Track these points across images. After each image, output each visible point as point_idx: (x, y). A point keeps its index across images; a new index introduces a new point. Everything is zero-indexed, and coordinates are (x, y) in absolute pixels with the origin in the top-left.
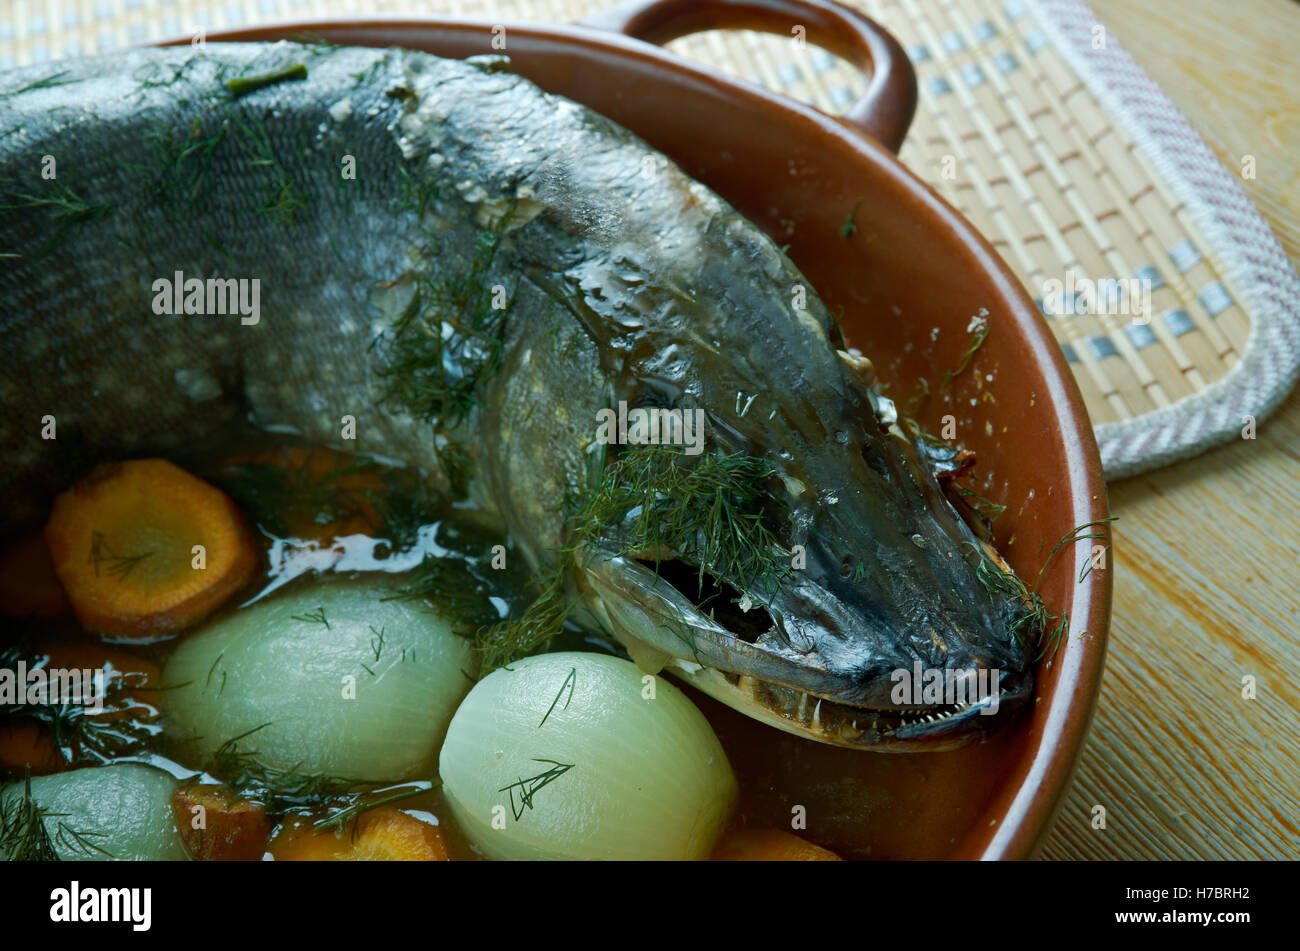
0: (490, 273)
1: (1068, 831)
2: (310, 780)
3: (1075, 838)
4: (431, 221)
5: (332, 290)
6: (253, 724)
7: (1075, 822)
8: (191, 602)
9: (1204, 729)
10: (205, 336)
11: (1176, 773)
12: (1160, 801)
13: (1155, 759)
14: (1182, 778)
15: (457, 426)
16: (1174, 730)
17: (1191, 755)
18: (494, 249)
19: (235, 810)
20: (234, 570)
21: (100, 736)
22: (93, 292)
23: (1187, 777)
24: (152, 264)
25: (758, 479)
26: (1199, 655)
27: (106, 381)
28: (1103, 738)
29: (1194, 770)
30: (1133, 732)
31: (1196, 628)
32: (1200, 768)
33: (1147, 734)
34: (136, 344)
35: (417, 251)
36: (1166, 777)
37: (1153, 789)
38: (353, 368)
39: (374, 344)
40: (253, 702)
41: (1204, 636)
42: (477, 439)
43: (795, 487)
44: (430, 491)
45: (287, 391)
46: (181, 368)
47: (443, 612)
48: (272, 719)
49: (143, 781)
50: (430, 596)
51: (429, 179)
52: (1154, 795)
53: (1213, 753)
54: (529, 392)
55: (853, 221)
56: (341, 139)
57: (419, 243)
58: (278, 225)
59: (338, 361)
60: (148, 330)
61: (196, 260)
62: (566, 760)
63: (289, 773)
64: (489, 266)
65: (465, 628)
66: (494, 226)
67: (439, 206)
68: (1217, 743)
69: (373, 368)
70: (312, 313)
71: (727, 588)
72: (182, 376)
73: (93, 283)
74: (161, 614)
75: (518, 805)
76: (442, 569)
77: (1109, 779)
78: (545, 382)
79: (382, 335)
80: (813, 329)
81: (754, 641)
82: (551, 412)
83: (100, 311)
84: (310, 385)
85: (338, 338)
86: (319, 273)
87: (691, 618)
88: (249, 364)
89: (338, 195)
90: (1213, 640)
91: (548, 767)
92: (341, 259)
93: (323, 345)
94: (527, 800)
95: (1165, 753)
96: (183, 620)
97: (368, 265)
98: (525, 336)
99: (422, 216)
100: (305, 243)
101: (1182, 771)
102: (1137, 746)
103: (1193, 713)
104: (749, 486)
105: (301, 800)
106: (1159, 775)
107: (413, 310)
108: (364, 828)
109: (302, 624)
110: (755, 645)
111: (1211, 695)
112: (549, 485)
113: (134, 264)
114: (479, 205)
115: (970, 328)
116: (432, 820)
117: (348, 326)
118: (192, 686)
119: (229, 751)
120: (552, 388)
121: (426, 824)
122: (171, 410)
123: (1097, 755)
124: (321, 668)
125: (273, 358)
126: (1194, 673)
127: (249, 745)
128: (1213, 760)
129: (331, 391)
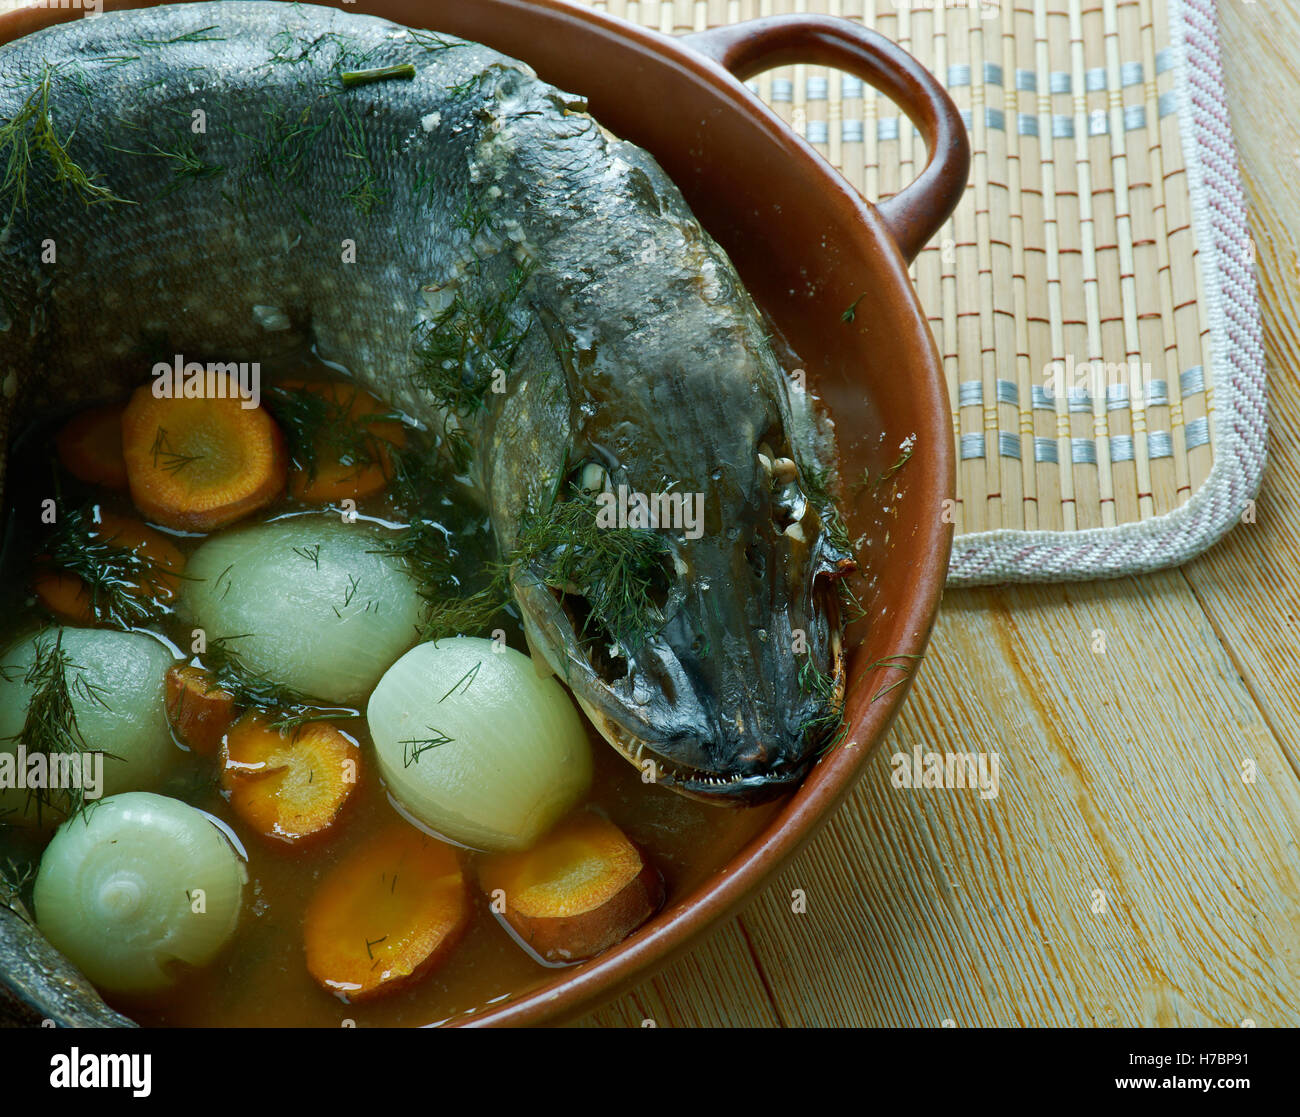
0: (514, 306)
1: (861, 875)
2: (275, 687)
3: (864, 883)
4: (480, 244)
5: (393, 273)
6: (240, 631)
7: (870, 869)
8: (222, 510)
9: (1007, 822)
10: (282, 283)
11: (967, 851)
12: (943, 871)
13: (956, 836)
14: (970, 859)
15: (467, 416)
16: (983, 817)
17: (986, 841)
18: (519, 287)
19: (211, 696)
20: (263, 490)
21: (126, 604)
22: (195, 233)
23: (974, 857)
24: (247, 220)
25: (655, 553)
26: (1033, 758)
27: (194, 302)
28: (922, 807)
29: (983, 853)
30: (950, 809)
31: (1041, 733)
32: (987, 853)
33: (959, 814)
34: (224, 278)
35: (463, 265)
36: (958, 853)
37: (943, 860)
38: (398, 339)
39: (417, 327)
40: (245, 613)
41: (1045, 742)
42: (480, 432)
43: (681, 567)
44: (440, 457)
45: (344, 337)
46: (259, 303)
47: (415, 572)
48: (255, 632)
49: (149, 654)
50: (409, 555)
51: (485, 207)
52: (941, 865)
53: (1004, 842)
54: (518, 417)
55: (855, 310)
56: (425, 149)
57: (467, 258)
58: (358, 210)
59: (387, 330)
60: (236, 271)
61: (285, 224)
62: (449, 732)
63: (260, 677)
64: (514, 299)
65: (428, 590)
66: (526, 265)
67: (489, 232)
68: (1011, 836)
69: (413, 346)
70: (374, 286)
71: (607, 633)
72: (258, 310)
73: (197, 226)
74: (196, 514)
75: (409, 757)
76: (425, 534)
77: (913, 842)
78: (529, 415)
79: (424, 323)
80: (746, 433)
81: (609, 682)
82: (528, 441)
83: (199, 249)
84: (363, 340)
85: (392, 313)
86: (384, 256)
87: (571, 652)
88: (315, 308)
89: (411, 196)
90: (1050, 748)
91: (437, 736)
92: (403, 251)
93: (379, 315)
94: (416, 755)
95: (967, 833)
96: (212, 523)
97: (424, 261)
98: (526, 368)
99: (473, 237)
100: (377, 230)
101: (972, 851)
102: (947, 820)
103: (1005, 806)
104: (647, 557)
105: (264, 700)
106: (953, 849)
107: (451, 313)
108: (305, 734)
109: (299, 558)
110: (608, 688)
111: (1026, 795)
112: (516, 497)
113: (232, 218)
114: (516, 245)
115: (902, 446)
116: (356, 744)
117: (400, 306)
118: (205, 583)
119: (220, 645)
120: (533, 422)
121: (350, 744)
122: (246, 332)
123: (911, 819)
124: (301, 601)
125: (336, 311)
126: (1021, 773)
127: (234, 646)
128: (1001, 849)
129: (378, 351)
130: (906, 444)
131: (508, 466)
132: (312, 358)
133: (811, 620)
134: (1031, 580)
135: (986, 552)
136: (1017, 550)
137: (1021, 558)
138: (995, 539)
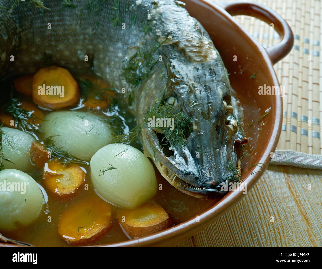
0: (154, 53)
1: (235, 240)
2: (64, 152)
3: (236, 242)
4: (147, 36)
5: (120, 45)
6: (57, 134)
7: (238, 239)
8: (58, 104)
9: (283, 232)
10: (87, 45)
11: (270, 239)
12: (262, 243)
13: (266, 234)
14: (270, 241)
15: (135, 87)
16: (276, 229)
17: (276, 237)
18: (157, 48)
19: (44, 151)
20: (71, 101)
21: (25, 124)
22: (65, 24)
23: (272, 241)
24: (81, 23)
25: (188, 122)
26: (293, 216)
27: (61, 47)
28: (257, 223)
29: (274, 240)
30: (265, 226)
31: (296, 208)
32: (276, 240)
33: (268, 227)
34: (71, 40)
35: (141, 42)
36: (267, 238)
37: (262, 239)
38: (118, 65)
39: (124, 61)
40: (59, 130)
41: (297, 212)
42: (138, 92)
43: (195, 127)
44: (124, 101)
45: (102, 65)
46: (80, 50)
47: (112, 128)
48: (61, 135)
49: (28, 137)
50: (111, 124)
51: (151, 26)
52: (261, 241)
53: (282, 238)
54: (151, 84)
55: (255, 76)
56: (136, 10)
57: (143, 40)
58: (113, 25)
59: (115, 62)
60: (75, 38)
61: (91, 26)
62: (115, 166)
63: (60, 148)
64: (155, 52)
65: (114, 134)
66: (160, 43)
67: (151, 34)
68: (284, 237)
69: (122, 67)
70: (114, 48)
71: (169, 144)
72: (79, 52)
73: (66, 22)
74: (50, 104)
75: (101, 172)
76: (116, 119)
77: (252, 233)
78: (154, 83)
79: (126, 60)
80: (220, 94)
81: (168, 157)
82: (152, 91)
83: (65, 30)
84: (108, 66)
85: (117, 57)
86: (118, 39)
87: (157, 147)
88: (95, 55)
89: (129, 22)
90: (299, 214)
91: (111, 167)
92: (124, 38)
93: (113, 57)
94: (103, 172)
95: (270, 233)
96: (54, 107)
97: (130, 41)
98: (155, 71)
99: (146, 34)
100: (118, 31)
101: (271, 239)
102: (264, 228)
103: (283, 228)
104: (185, 123)
105: (60, 155)
106: (265, 237)
107: (135, 56)
108: (70, 167)
109: (78, 118)
110: (167, 158)
111: (290, 225)
112: (146, 108)
113: (77, 21)
114: (159, 37)
115: (266, 111)
116: (86, 172)
117: (120, 55)
118: (49, 122)
119: (50, 139)
120: (155, 85)
121: (84, 172)
122: (74, 59)
123: (253, 227)
124: (76, 128)
125: (101, 56)
126: (289, 219)
127: (54, 139)
128: (281, 239)
129: (111, 69)
130: (268, 110)
131: (145, 99)
132: (92, 71)
133: (233, 151)
134: (297, 166)
135: (284, 155)
136: (293, 156)
137: (294, 158)
138: (288, 152)
